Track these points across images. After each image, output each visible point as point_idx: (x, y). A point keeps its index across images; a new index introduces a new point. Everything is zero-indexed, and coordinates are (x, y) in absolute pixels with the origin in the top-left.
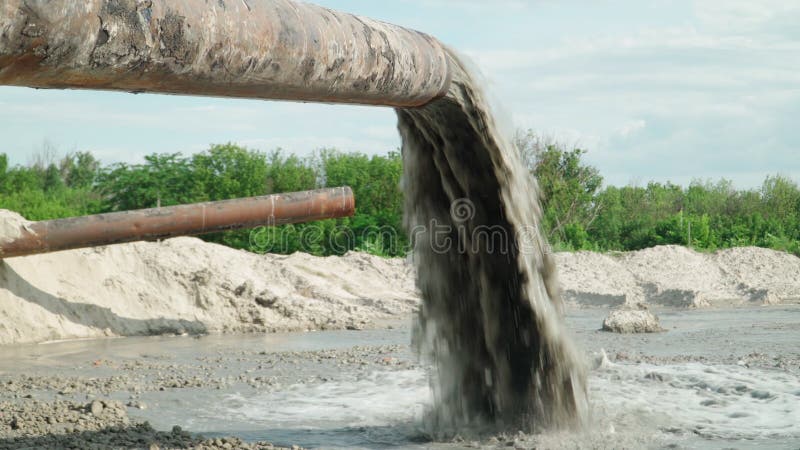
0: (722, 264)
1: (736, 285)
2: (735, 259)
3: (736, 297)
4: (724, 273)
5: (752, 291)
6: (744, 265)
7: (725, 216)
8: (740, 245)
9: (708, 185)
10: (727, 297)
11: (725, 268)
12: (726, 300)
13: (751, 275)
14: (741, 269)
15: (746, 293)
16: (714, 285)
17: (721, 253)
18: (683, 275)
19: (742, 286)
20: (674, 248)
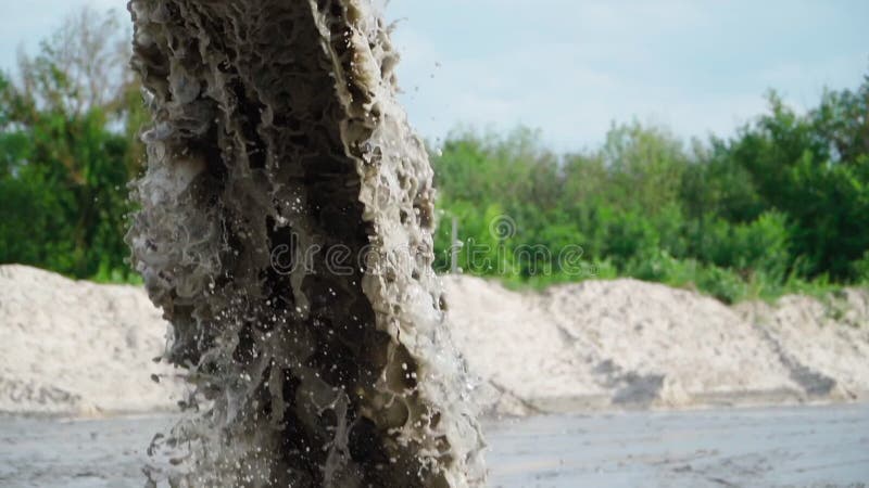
0: (560, 318)
1: (595, 363)
2: (588, 306)
3: (596, 390)
4: (568, 338)
5: (631, 378)
6: (607, 320)
7: (532, 208)
8: (600, 275)
9: (487, 138)
10: (577, 389)
11: (569, 325)
12: (575, 399)
13: (624, 343)
14: (602, 330)
15: (617, 380)
16: (549, 363)
17: (559, 293)
18: (480, 342)
19: (607, 366)
20: (458, 282)
